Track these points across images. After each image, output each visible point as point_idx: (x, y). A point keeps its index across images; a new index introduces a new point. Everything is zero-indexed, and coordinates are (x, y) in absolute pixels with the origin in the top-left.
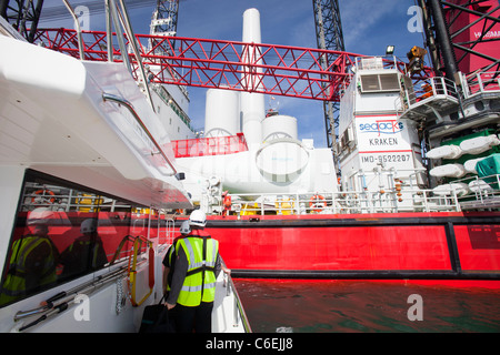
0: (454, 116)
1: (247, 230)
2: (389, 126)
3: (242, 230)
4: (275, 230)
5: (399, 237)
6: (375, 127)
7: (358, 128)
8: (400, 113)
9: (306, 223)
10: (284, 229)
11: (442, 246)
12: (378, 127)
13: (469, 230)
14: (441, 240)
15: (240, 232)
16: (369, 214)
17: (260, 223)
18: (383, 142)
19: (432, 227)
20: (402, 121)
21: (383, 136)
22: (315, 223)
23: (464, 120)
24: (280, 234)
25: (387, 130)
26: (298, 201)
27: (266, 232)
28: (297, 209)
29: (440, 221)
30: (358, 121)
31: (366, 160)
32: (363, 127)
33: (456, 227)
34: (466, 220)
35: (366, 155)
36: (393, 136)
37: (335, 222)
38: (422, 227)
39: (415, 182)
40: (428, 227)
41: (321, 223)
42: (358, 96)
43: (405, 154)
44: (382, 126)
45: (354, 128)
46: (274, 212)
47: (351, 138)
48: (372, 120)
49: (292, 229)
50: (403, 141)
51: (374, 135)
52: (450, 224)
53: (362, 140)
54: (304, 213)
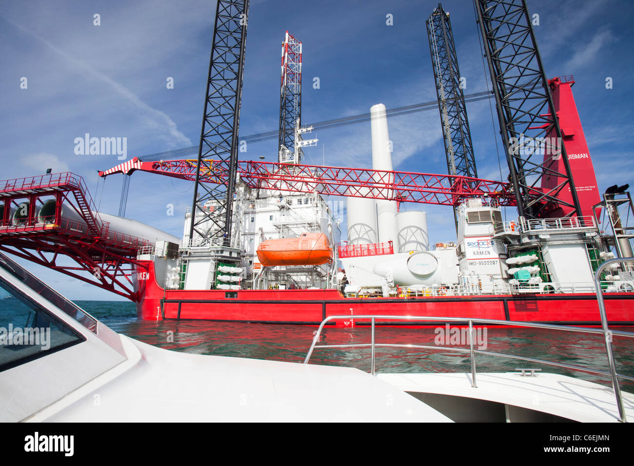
0: (519, 241)
1: (410, 303)
2: (485, 243)
3: (408, 303)
4: (423, 303)
5: (482, 306)
6: (476, 244)
7: (466, 244)
8: (491, 236)
9: (437, 300)
10: (427, 303)
11: (502, 310)
12: (478, 244)
13: (514, 303)
14: (501, 307)
15: (406, 305)
16: (467, 297)
17: (416, 300)
18: (481, 253)
19: (497, 302)
20: (493, 240)
21: (481, 250)
22: (442, 300)
23: (523, 244)
24: (425, 305)
25: (483, 246)
26: (433, 290)
27: (419, 304)
28: (433, 293)
29: (501, 299)
30: (467, 240)
31: (472, 264)
32: (469, 244)
33: (508, 302)
34: (513, 299)
35: (471, 261)
36: (487, 249)
37: (451, 300)
38: (492, 302)
39: (501, 277)
40: (495, 302)
41: (445, 300)
42: (466, 225)
43: (495, 260)
44: (481, 244)
45: (464, 244)
46: (422, 295)
47: (463, 251)
48: (475, 240)
49: (431, 303)
50: (493, 252)
51: (476, 249)
52: (505, 300)
53: (469, 252)
54: (436, 295)
